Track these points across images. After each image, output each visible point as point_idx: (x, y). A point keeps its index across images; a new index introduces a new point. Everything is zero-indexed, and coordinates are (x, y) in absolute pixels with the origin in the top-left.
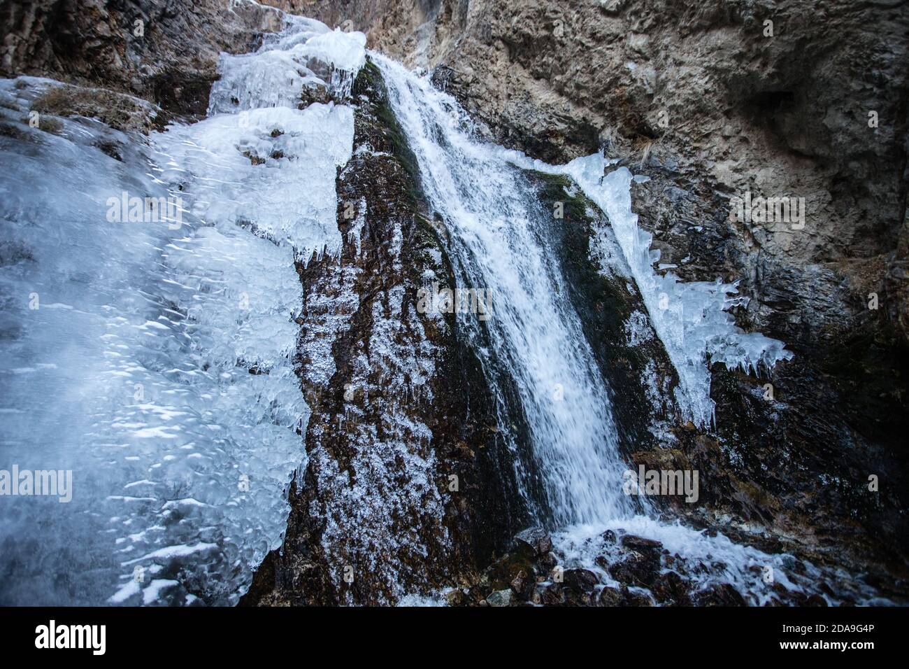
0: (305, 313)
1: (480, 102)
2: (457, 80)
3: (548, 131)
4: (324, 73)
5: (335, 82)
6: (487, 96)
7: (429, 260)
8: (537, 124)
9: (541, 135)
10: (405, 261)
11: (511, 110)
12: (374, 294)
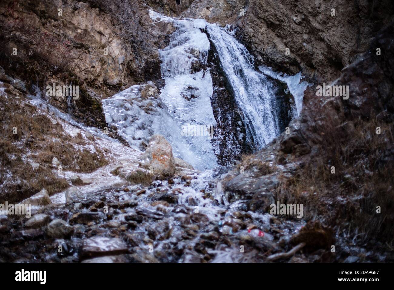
0: (212, 141)
1: (256, 45)
2: (246, 35)
3: (282, 61)
5: (201, 58)
6: (259, 43)
7: (238, 125)
8: (279, 58)
9: (280, 63)
10: (232, 126)
11: (269, 51)
12: (226, 135)
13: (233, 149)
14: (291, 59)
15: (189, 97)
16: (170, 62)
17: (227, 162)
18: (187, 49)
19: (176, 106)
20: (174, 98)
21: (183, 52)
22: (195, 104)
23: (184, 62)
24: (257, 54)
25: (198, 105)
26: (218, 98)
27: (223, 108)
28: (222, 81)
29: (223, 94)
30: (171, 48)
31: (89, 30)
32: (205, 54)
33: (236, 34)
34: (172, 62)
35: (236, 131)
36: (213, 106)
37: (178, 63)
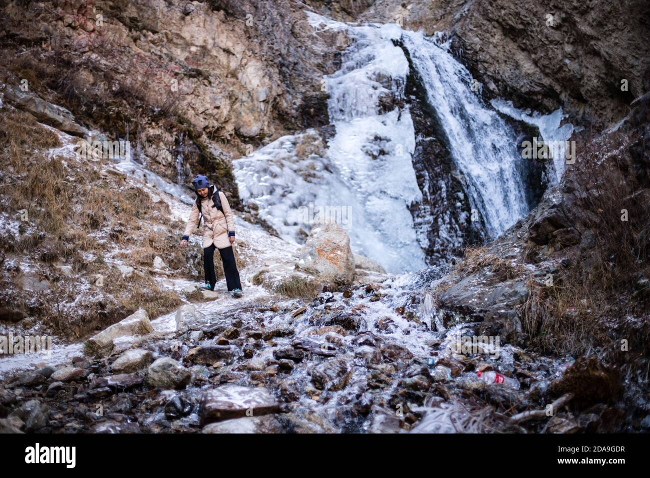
0: (415, 225)
2: (469, 48)
3: (530, 91)
4: (386, 82)
5: (394, 88)
6: (491, 61)
7: (458, 198)
8: (524, 86)
9: (527, 93)
10: (448, 199)
11: (507, 75)
12: (438, 216)
13: (450, 239)
14: (545, 86)
15: (375, 153)
16: (344, 97)
17: (440, 260)
18: (370, 74)
19: (355, 169)
20: (350, 156)
21: (365, 80)
22: (387, 165)
23: (367, 96)
24: (487, 80)
25: (391, 167)
26: (425, 154)
27: (433, 170)
28: (430, 127)
29: (432, 148)
30: (344, 73)
31: (209, 47)
32: (401, 82)
33: (452, 47)
34: (347, 96)
35: (455, 208)
36: (415, 168)
37: (356, 97)
